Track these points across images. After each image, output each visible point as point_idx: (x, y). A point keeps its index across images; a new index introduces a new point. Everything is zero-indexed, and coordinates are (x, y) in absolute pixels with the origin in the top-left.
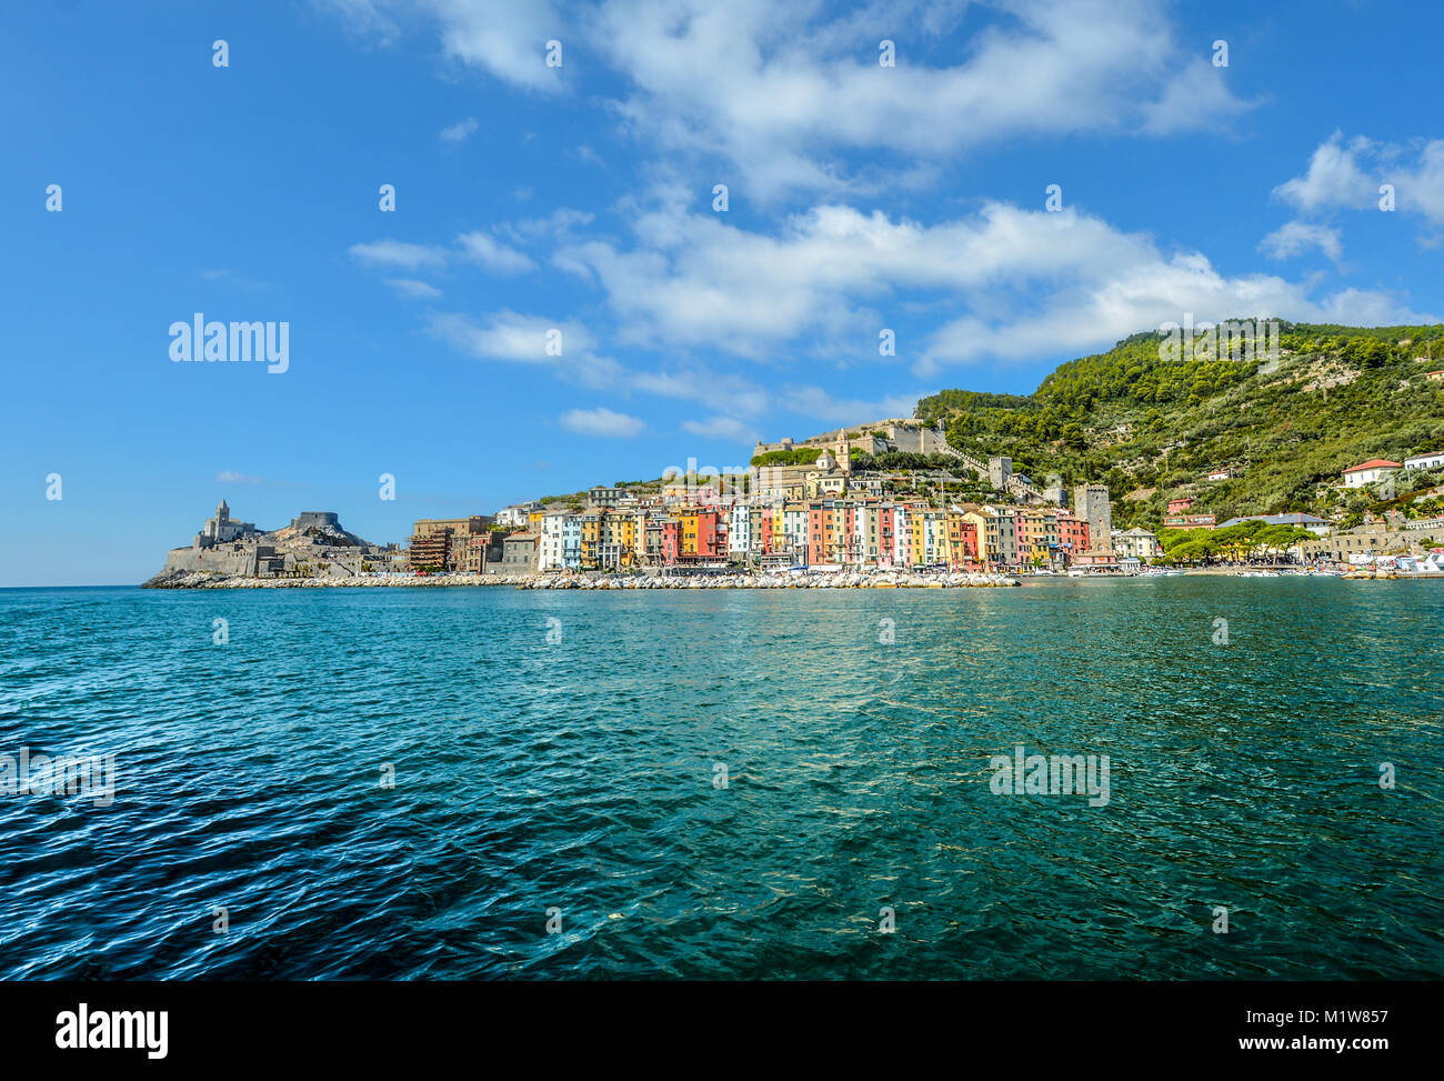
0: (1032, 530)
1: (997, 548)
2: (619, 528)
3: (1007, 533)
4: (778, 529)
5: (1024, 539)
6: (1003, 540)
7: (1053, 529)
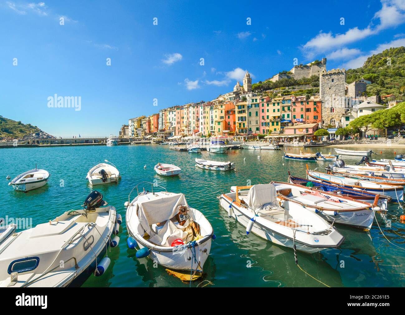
0: (271, 111)
1: (246, 124)
3: (253, 114)
5: (266, 118)
6: (250, 119)
7: (289, 109)
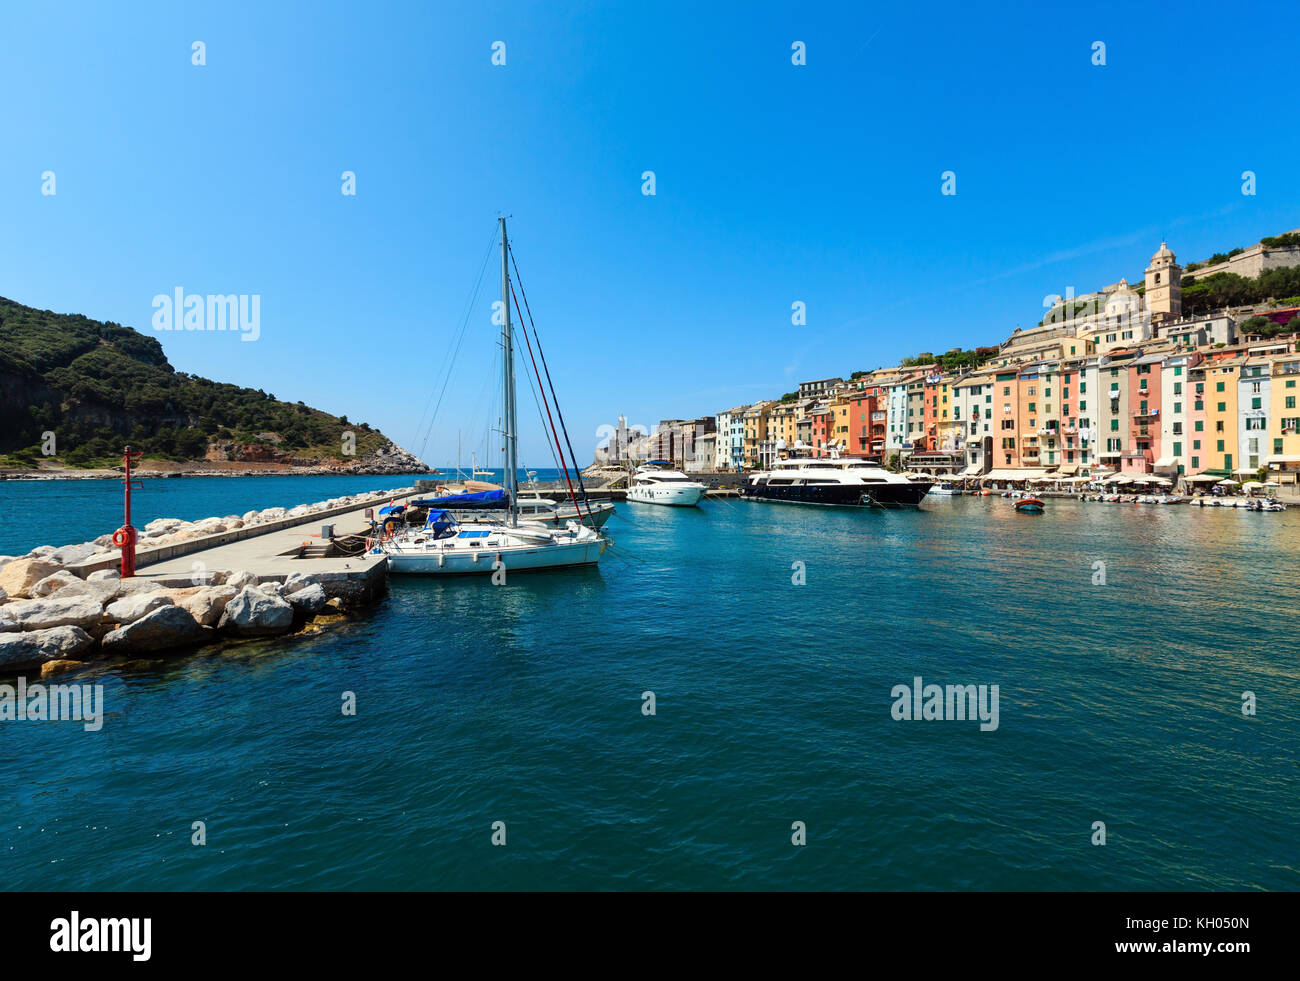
2: (782, 423)
4: (945, 414)
